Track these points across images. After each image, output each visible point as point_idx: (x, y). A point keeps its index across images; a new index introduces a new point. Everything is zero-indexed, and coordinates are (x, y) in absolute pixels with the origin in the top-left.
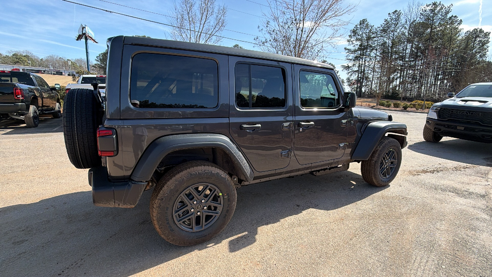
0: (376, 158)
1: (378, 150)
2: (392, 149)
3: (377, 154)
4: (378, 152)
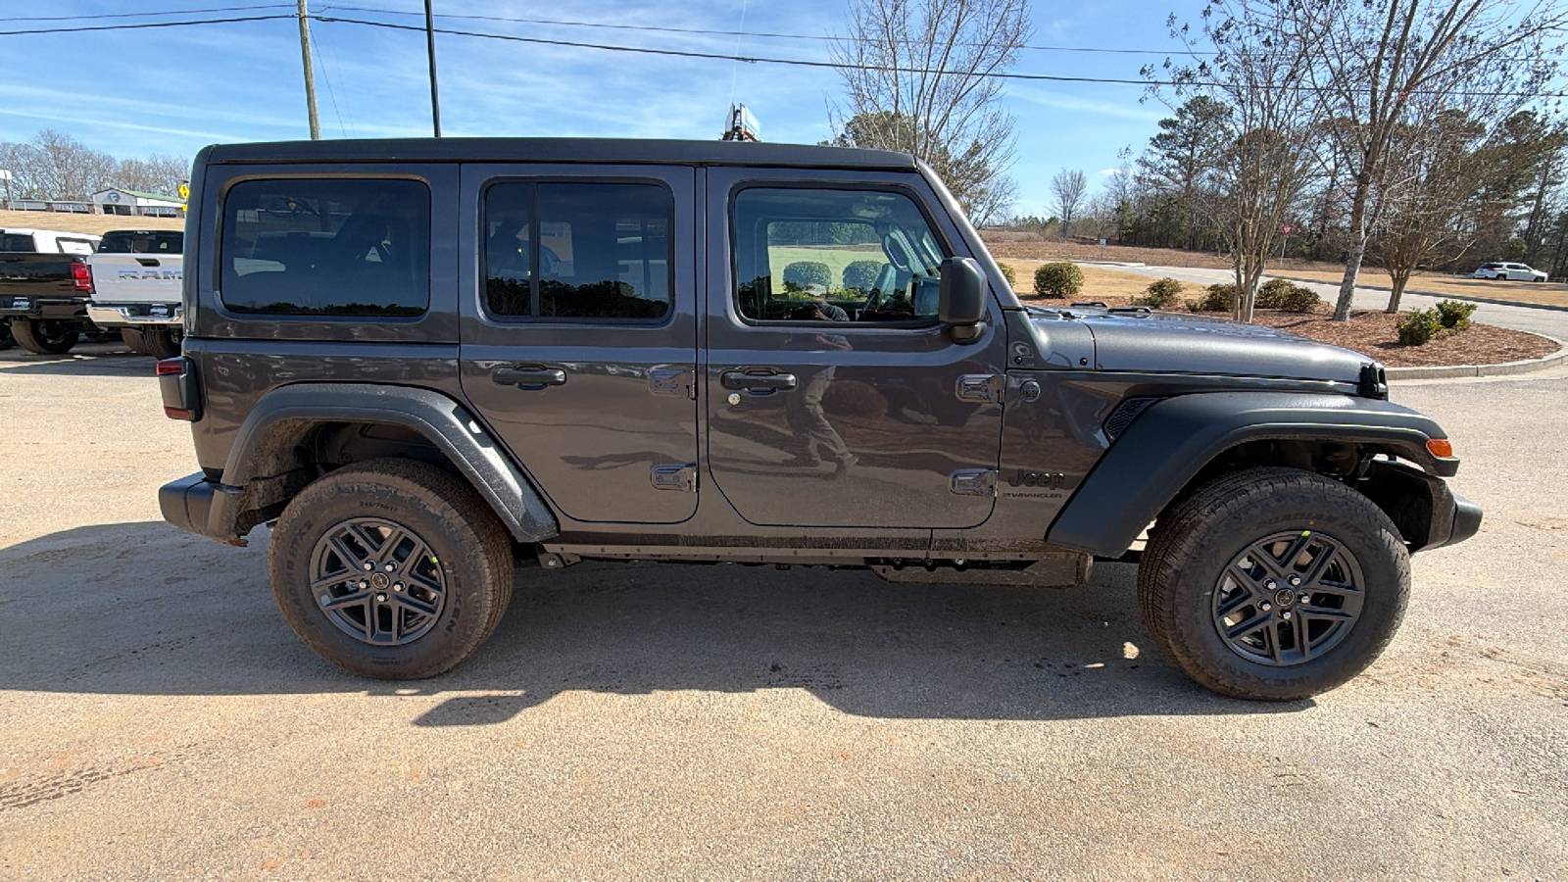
0: (1180, 555)
1: (1200, 522)
2: (1306, 533)
3: (1190, 541)
4: (1194, 533)
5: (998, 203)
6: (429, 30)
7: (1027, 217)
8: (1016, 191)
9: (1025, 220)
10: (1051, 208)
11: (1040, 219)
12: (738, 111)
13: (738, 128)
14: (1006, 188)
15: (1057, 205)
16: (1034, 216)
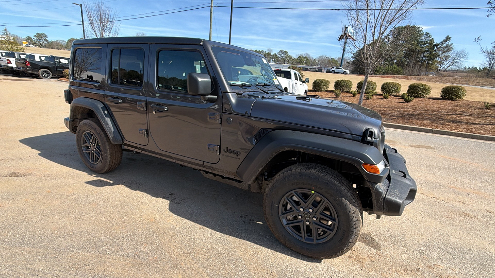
5: (456, 61)
6: (232, 7)
7: (471, 67)
8: (466, 56)
9: (469, 68)
10: (482, 63)
11: (478, 68)
12: (347, 27)
13: (346, 34)
14: (461, 55)
15: (486, 62)
16: (475, 67)
